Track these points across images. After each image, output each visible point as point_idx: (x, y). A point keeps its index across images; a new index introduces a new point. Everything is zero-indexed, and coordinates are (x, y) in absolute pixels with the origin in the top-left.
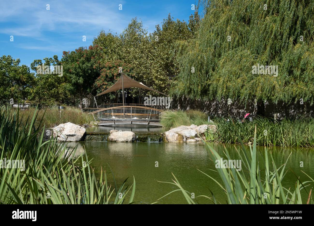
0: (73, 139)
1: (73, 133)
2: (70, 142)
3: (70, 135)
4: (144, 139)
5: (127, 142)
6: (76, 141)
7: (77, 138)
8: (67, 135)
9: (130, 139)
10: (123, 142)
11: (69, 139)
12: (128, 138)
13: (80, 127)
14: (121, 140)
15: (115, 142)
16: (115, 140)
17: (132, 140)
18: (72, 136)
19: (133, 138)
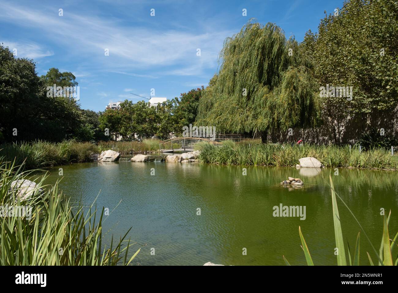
0: (110, 160)
1: (110, 156)
2: (109, 161)
3: (108, 158)
4: (152, 160)
5: (141, 162)
6: (112, 161)
7: (112, 159)
8: (106, 158)
9: (143, 160)
10: (139, 162)
11: (108, 160)
12: (142, 159)
13: (116, 152)
14: (137, 160)
15: (134, 161)
16: (134, 160)
17: (145, 161)
18: (110, 158)
19: (145, 160)
